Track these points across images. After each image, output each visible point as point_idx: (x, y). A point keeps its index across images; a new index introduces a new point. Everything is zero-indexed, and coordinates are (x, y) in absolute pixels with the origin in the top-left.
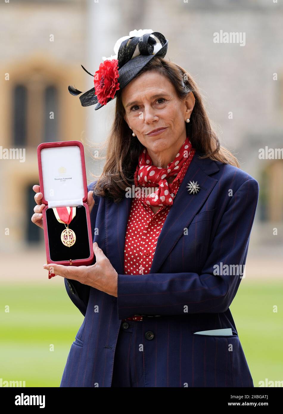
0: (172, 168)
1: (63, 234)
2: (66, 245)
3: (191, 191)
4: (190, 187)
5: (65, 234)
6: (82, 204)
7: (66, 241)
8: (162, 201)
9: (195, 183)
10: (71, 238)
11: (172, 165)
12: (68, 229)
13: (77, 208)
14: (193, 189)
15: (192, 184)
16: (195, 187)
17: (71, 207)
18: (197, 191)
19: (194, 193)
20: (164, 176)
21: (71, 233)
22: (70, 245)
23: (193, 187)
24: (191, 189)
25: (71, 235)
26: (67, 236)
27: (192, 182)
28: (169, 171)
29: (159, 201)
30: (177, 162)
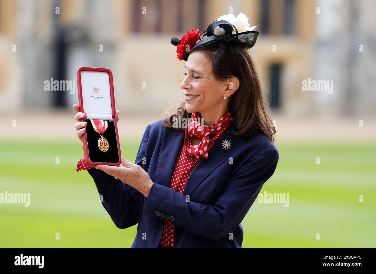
0: (215, 129)
1: (99, 141)
2: (102, 150)
3: (224, 147)
4: (224, 144)
5: (101, 141)
6: (111, 118)
7: (102, 147)
8: (200, 154)
9: (229, 141)
10: (106, 146)
11: (216, 126)
12: (103, 138)
13: (108, 121)
14: (226, 146)
15: (226, 142)
16: (227, 145)
17: (104, 120)
18: (229, 148)
19: (226, 149)
20: (207, 134)
21: (106, 141)
22: (105, 150)
23: (226, 144)
24: (224, 146)
25: (105, 142)
26: (102, 143)
27: (227, 141)
28: (213, 130)
29: (198, 153)
30: (220, 124)
